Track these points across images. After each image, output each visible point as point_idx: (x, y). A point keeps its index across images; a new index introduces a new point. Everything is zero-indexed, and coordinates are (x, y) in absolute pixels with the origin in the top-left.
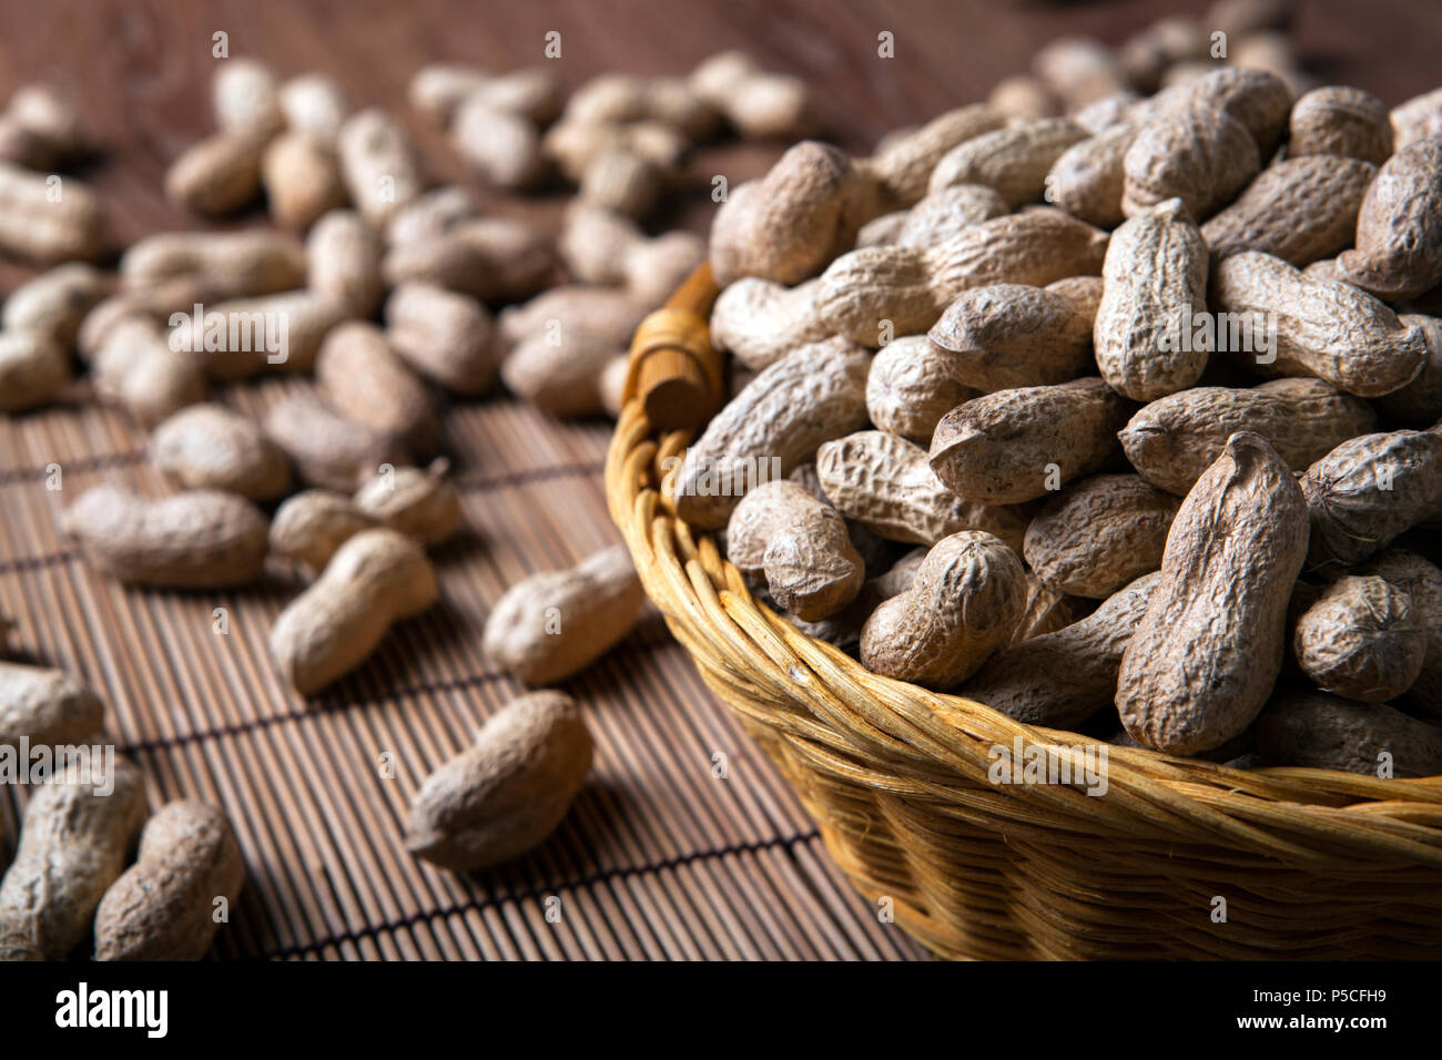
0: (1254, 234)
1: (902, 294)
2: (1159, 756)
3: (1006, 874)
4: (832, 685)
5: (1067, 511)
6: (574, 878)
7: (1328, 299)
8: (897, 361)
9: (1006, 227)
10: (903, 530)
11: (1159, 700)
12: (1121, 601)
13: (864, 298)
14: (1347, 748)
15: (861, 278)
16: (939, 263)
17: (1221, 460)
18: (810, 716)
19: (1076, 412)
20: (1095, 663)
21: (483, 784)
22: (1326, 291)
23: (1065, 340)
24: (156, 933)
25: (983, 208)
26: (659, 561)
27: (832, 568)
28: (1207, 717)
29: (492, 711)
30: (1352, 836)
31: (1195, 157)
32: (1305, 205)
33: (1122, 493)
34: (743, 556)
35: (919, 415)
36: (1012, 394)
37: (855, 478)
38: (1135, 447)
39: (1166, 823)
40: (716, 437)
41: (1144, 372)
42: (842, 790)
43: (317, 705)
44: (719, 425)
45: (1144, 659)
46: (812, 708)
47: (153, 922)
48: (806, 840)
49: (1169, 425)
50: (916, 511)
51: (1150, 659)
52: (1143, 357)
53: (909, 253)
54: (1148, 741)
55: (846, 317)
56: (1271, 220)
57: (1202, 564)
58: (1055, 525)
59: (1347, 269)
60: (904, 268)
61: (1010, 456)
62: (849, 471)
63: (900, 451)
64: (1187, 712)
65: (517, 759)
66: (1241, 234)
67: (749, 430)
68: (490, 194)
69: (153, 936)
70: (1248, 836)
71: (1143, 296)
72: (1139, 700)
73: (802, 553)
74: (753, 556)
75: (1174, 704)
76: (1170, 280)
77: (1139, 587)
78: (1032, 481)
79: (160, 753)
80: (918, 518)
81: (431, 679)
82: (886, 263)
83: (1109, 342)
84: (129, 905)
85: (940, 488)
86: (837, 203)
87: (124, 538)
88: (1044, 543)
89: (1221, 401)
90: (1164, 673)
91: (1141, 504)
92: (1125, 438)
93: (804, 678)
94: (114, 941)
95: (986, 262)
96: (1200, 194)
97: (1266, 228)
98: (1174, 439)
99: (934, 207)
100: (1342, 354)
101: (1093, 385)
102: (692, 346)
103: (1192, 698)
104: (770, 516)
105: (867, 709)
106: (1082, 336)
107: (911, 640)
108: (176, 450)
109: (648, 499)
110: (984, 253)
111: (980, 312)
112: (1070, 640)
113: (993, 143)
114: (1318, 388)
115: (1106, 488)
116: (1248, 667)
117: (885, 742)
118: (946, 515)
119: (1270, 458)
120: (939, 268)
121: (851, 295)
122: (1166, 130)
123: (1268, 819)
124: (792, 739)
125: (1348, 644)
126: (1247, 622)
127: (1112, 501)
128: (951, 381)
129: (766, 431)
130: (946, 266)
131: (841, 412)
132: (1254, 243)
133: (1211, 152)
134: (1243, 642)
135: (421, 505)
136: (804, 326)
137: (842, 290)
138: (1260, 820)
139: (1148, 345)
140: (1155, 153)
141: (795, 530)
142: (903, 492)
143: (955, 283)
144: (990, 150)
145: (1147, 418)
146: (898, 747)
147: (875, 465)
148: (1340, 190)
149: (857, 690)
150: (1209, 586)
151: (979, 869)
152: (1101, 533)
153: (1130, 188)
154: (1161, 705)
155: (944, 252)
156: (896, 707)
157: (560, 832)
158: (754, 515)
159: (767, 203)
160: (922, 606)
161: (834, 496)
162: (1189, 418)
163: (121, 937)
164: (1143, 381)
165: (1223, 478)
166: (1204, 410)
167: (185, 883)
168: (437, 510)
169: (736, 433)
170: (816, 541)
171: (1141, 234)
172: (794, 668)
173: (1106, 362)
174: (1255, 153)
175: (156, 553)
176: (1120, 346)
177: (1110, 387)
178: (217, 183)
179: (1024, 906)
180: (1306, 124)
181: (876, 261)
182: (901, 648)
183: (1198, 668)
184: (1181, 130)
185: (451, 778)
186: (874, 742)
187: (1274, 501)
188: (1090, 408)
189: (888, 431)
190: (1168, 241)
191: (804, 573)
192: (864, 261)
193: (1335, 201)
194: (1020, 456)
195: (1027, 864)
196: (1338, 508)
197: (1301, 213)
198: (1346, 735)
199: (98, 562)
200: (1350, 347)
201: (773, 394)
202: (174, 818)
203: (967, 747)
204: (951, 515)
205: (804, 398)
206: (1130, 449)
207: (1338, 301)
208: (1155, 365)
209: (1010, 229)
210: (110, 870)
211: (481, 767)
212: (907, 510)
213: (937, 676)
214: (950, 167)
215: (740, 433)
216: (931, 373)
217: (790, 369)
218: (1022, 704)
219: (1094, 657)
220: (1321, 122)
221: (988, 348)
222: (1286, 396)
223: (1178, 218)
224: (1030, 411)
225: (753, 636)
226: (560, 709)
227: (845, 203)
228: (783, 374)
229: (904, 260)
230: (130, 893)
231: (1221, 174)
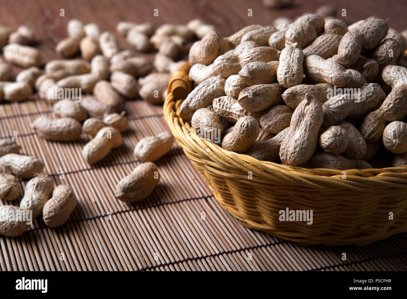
0: (315, 51)
1: (233, 65)
2: (288, 166)
3: (255, 197)
4: (215, 151)
5: (270, 113)
6: (155, 205)
7: (330, 65)
8: (231, 80)
9: (257, 49)
10: (232, 119)
11: (289, 153)
12: (282, 133)
13: (224, 66)
14: (331, 164)
15: (223, 61)
16: (242, 58)
17: (304, 100)
18: (210, 160)
19: (272, 90)
20: (275, 147)
21: (134, 182)
22: (329, 63)
23: (270, 74)
24: (57, 212)
25: (253, 45)
26: (176, 126)
27: (215, 126)
28: (299, 156)
29: (135, 167)
30: (331, 182)
31: (301, 34)
32: (326, 45)
33: (282, 109)
34: (195, 125)
35: (236, 92)
36: (257, 86)
37: (221, 106)
38: (285, 98)
39: (289, 180)
40: (189, 98)
41: (288, 81)
42: (217, 179)
43: (93, 167)
44: (190, 96)
45: (286, 144)
46: (210, 157)
47: (56, 209)
48: (210, 197)
49: (293, 93)
50: (235, 114)
51: (287, 144)
52: (288, 77)
53: (235, 55)
54: (286, 162)
55: (220, 70)
56: (318, 48)
57: (299, 123)
58: (267, 116)
59: (335, 59)
60: (234, 59)
61: (257, 100)
62: (220, 105)
63: (232, 100)
64: (295, 155)
65: (142, 176)
66: (312, 51)
67: (197, 96)
68: (136, 52)
69: (56, 213)
70: (308, 183)
71: (288, 64)
72: (284, 153)
73: (208, 122)
74: (197, 125)
75: (292, 154)
76: (294, 60)
77: (286, 130)
78: (261, 106)
79: (56, 177)
80: (236, 116)
81: (121, 162)
82: (229, 57)
83: (280, 74)
84: (51, 206)
85: (241, 108)
86: (218, 45)
87: (47, 128)
88: (264, 120)
89: (305, 87)
90: (290, 147)
91: (287, 111)
92: (283, 96)
93: (208, 150)
94: (47, 213)
95: (253, 57)
96: (303, 42)
97: (317, 50)
98: (294, 96)
99: (241, 46)
100: (332, 77)
101: (276, 85)
102: (184, 79)
103: (296, 152)
104: (201, 115)
105: (223, 157)
106: (274, 74)
107: (233, 141)
108: (59, 109)
109: (173, 113)
110: (252, 55)
111: (250, 67)
112: (270, 142)
113: (256, 32)
114: (327, 85)
115: (279, 108)
116: (309, 145)
117: (227, 164)
118: (242, 114)
119: (315, 99)
120: (242, 59)
121: (221, 65)
122: (295, 27)
123: (312, 179)
124: (206, 166)
125: (331, 140)
126: (309, 135)
127: (280, 110)
128: (244, 84)
129: (201, 97)
130: (244, 58)
131: (219, 93)
132: (315, 53)
133: (305, 32)
134: (308, 140)
135: (118, 122)
136: (210, 73)
137: (219, 64)
138: (310, 179)
139: (289, 75)
140: (292, 33)
141: (207, 117)
142: (233, 109)
143: (245, 62)
144: (255, 33)
145: (288, 91)
146: (230, 165)
147: (226, 103)
148: (334, 41)
149: (220, 152)
150: (300, 128)
151: (249, 196)
152: (277, 118)
153: (287, 41)
154: (289, 154)
155: (243, 55)
156: (229, 156)
157: (151, 194)
158: (198, 115)
159: (203, 45)
160: (236, 133)
161: (217, 111)
162: (298, 91)
163: (49, 213)
164: (287, 83)
165: (304, 103)
166: (301, 89)
167: (63, 201)
168: (123, 123)
169: (194, 97)
170: (212, 120)
171: (288, 50)
172: (206, 148)
173: (279, 79)
174: (316, 33)
175: (55, 132)
176: (282, 75)
177: (280, 85)
178: (68, 49)
179: (259, 205)
180: (328, 27)
181: (227, 57)
182: (231, 143)
183: (297, 145)
184: (298, 27)
185: (126, 180)
186: (224, 164)
187: (315, 108)
188: (275, 90)
189: (229, 96)
190: (294, 52)
191: (209, 127)
192: (224, 57)
193: (333, 44)
194: (258, 100)
195: (260, 194)
196: (330, 111)
197: (325, 47)
198: (330, 161)
199: (40, 134)
200: (334, 75)
201: (203, 88)
202: (61, 188)
203: (245, 164)
204: (243, 114)
205: (210, 89)
206: (284, 98)
207: (332, 65)
208: (290, 79)
209: (258, 50)
210: (46, 199)
211: (133, 178)
212: (233, 114)
213: (239, 150)
214: (245, 37)
215: (195, 97)
216: (239, 82)
217: (207, 82)
218: (258, 156)
219: (275, 146)
220: (331, 27)
221: (252, 76)
222: (320, 87)
223: (297, 47)
224: (261, 89)
225: (197, 141)
226: (152, 166)
227: (221, 45)
228: (205, 84)
229: (234, 57)
230: (51, 203)
231: (308, 38)
